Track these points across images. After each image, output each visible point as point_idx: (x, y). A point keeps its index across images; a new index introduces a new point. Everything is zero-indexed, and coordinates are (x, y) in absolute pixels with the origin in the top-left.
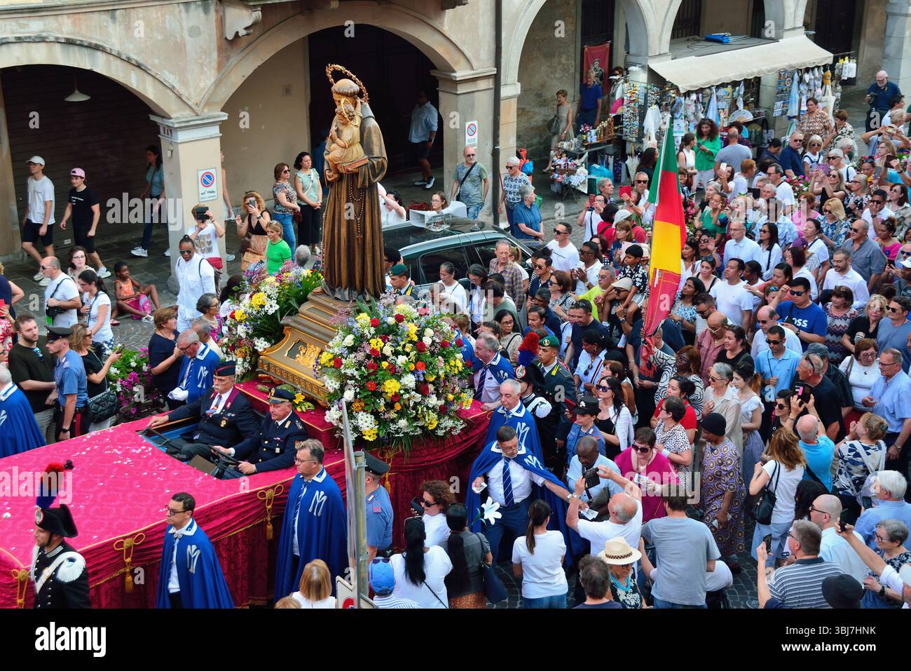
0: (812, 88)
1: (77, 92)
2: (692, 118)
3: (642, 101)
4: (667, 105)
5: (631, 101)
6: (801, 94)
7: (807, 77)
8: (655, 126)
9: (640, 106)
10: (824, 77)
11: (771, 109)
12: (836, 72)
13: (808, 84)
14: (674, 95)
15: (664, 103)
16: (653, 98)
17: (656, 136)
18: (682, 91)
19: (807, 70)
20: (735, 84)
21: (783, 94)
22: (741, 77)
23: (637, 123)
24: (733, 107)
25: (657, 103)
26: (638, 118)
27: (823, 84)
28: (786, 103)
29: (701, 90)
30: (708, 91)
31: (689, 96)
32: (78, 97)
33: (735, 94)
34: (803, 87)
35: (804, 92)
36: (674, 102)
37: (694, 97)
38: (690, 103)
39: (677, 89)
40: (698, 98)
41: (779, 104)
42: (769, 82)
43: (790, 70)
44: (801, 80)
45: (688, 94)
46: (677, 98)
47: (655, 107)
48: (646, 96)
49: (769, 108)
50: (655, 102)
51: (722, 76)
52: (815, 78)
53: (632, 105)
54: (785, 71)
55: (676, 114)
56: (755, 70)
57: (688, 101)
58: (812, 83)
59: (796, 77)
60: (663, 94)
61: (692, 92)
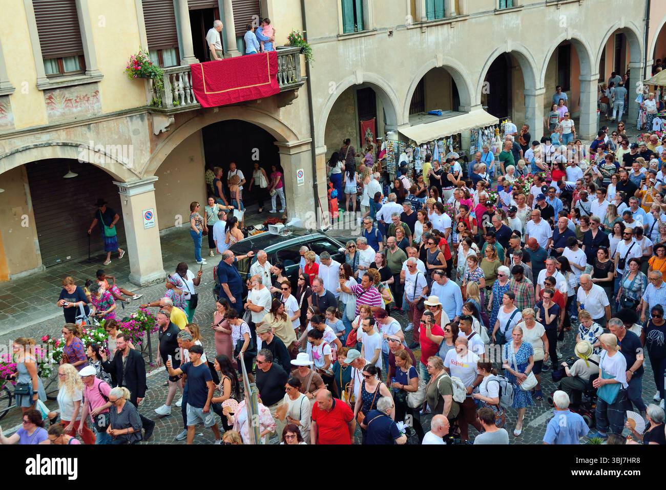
0: (489, 137)
1: (70, 172)
3: (396, 151)
5: (390, 151)
6: (484, 141)
7: (486, 132)
9: (395, 154)
10: (495, 131)
11: (468, 150)
12: (502, 128)
13: (487, 136)
14: (414, 146)
16: (402, 148)
18: (418, 144)
19: (486, 128)
20: (447, 138)
21: (474, 142)
22: (450, 133)
23: (394, 163)
24: (448, 151)
26: (395, 160)
27: (495, 135)
28: (476, 147)
29: (429, 143)
30: (433, 143)
31: (422, 146)
32: (71, 175)
33: (448, 143)
34: (485, 138)
35: (486, 140)
36: (415, 150)
37: (425, 147)
39: (415, 143)
40: (428, 147)
41: (473, 147)
42: (466, 136)
43: (477, 128)
44: (483, 134)
45: (422, 145)
46: (416, 148)
47: (404, 154)
48: (398, 147)
49: (467, 150)
50: (403, 151)
51: (440, 134)
52: (491, 132)
53: (391, 153)
54: (474, 129)
55: (416, 157)
56: (458, 130)
57: (422, 149)
58: (489, 135)
59: (480, 132)
60: (408, 147)
61: (424, 144)
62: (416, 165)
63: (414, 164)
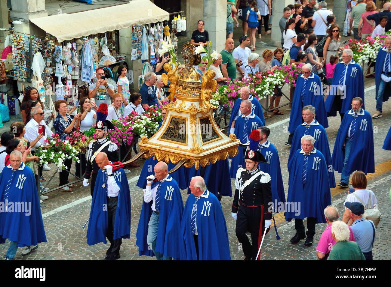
0: (157, 38)
2: (69, 62)
3: (27, 49)
4: (48, 52)
5: (18, 49)
6: (149, 43)
7: (153, 30)
8: (41, 69)
9: (26, 53)
10: (164, 30)
11: (129, 55)
12: (173, 26)
13: (154, 36)
14: (53, 44)
15: (46, 51)
16: (36, 46)
17: (42, 76)
18: (60, 41)
19: (152, 25)
20: (100, 36)
21: (136, 43)
22: (104, 30)
23: (25, 66)
24: (100, 55)
25: (39, 51)
26: (25, 62)
27: (164, 35)
28: (140, 50)
29: (74, 40)
30: (80, 41)
31: (65, 45)
33: (101, 43)
34: (151, 38)
35: (152, 42)
36: (54, 50)
37: (69, 45)
38: (66, 50)
39: (55, 39)
40: (72, 46)
41: (135, 51)
42: (125, 35)
43: (140, 25)
44: (148, 33)
45: (64, 43)
46: (56, 46)
47: (39, 54)
48: (30, 45)
49: (127, 54)
50: (38, 49)
51: (90, 30)
52: (159, 31)
53: (20, 52)
54: (137, 26)
55: (56, 59)
56: (115, 25)
58: (157, 35)
59: (145, 30)
60: (45, 44)
61: (68, 42)
62: (57, 71)
63: (54, 70)
